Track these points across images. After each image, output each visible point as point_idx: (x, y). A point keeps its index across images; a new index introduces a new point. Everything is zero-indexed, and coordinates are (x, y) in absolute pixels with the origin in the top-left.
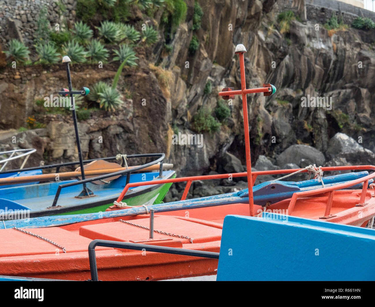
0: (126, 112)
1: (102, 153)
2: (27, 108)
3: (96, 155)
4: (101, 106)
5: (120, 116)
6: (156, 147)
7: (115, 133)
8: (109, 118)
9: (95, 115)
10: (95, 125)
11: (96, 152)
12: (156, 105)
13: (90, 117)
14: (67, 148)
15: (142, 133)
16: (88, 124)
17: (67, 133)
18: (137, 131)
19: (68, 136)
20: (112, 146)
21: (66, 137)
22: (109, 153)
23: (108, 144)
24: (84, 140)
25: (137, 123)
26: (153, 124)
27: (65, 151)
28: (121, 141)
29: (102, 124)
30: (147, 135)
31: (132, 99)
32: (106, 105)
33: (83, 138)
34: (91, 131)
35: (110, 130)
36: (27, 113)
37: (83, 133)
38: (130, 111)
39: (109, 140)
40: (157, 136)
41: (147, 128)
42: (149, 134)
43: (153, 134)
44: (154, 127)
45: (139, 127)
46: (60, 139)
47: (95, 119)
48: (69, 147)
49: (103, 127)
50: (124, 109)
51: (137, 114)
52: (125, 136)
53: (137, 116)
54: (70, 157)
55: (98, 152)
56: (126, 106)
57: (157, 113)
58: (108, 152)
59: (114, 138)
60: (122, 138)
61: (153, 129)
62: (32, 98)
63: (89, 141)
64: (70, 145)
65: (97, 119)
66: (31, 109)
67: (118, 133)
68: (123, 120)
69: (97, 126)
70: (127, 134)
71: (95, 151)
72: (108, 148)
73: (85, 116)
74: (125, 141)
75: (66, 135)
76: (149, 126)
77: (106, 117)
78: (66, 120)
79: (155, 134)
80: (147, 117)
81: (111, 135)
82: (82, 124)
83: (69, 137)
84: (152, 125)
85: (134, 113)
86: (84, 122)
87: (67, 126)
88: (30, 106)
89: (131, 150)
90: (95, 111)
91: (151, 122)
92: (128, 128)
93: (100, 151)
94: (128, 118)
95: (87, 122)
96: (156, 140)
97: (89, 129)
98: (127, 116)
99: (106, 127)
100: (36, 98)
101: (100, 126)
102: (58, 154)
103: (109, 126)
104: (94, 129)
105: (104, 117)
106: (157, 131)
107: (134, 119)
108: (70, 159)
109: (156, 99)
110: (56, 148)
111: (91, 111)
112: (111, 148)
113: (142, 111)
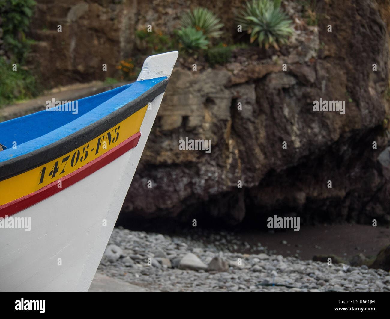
0: (302, 49)
1: (256, 121)
2: (122, 45)
3: (245, 125)
4: (252, 40)
5: (291, 56)
6: (360, 110)
7: (280, 87)
8: (269, 60)
9: (242, 54)
10: (241, 73)
11: (244, 121)
12: (364, 35)
13: (233, 59)
14: (189, 113)
15: (332, 87)
16: (229, 70)
17: (188, 87)
18: (324, 83)
19: (189, 92)
20: (274, 110)
21: (186, 93)
22: (268, 122)
23: (266, 106)
24: (222, 98)
25: (323, 68)
26: (356, 69)
27: (185, 119)
28: (293, 102)
29: (253, 72)
30: (344, 90)
31: (319, 26)
32: (262, 37)
33: (218, 95)
34: (233, 83)
35: (270, 81)
36: (122, 54)
37: (218, 88)
38: (310, 48)
39: (267, 98)
40: (362, 91)
41: (344, 78)
42: (347, 87)
43: (354, 88)
44: (357, 76)
45: (327, 75)
46: (176, 98)
47: (241, 63)
48: (192, 111)
49: (256, 75)
50: (299, 44)
51: (326, 53)
52: (299, 92)
53: (327, 57)
54: (195, 128)
55: (249, 120)
56: (303, 39)
57: (365, 50)
58: (266, 120)
59: (279, 94)
60: (295, 95)
61: (355, 79)
62: (133, 27)
63: (230, 100)
64: (194, 107)
65: (247, 63)
66: (130, 46)
67: (287, 86)
68: (297, 63)
69: (246, 75)
70: (303, 89)
71: (242, 119)
72: (266, 114)
73: (222, 58)
74: (299, 100)
75: (187, 90)
76: (347, 73)
77: (262, 59)
78: (186, 64)
79: (358, 88)
80: (345, 57)
81: (271, 90)
82: (216, 71)
83: (192, 94)
84: (353, 71)
85: (320, 51)
86: (221, 67)
87: (188, 76)
88: (128, 41)
89: (310, 116)
90: (242, 49)
91: (351, 67)
92: (305, 77)
93: (252, 119)
94: (307, 59)
95: (226, 67)
96: (359, 98)
97: (230, 81)
98: (305, 55)
99: (261, 76)
100: (140, 27)
101: (250, 75)
102: (171, 124)
103: (268, 74)
104: (238, 81)
105: (259, 59)
106: (362, 83)
107: (319, 61)
108: (196, 132)
109: (363, 26)
110: (168, 113)
111: (234, 48)
112: (272, 113)
113: (337, 46)
